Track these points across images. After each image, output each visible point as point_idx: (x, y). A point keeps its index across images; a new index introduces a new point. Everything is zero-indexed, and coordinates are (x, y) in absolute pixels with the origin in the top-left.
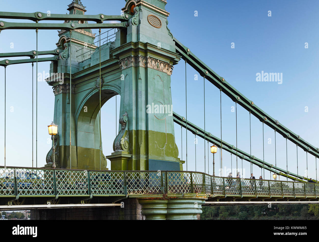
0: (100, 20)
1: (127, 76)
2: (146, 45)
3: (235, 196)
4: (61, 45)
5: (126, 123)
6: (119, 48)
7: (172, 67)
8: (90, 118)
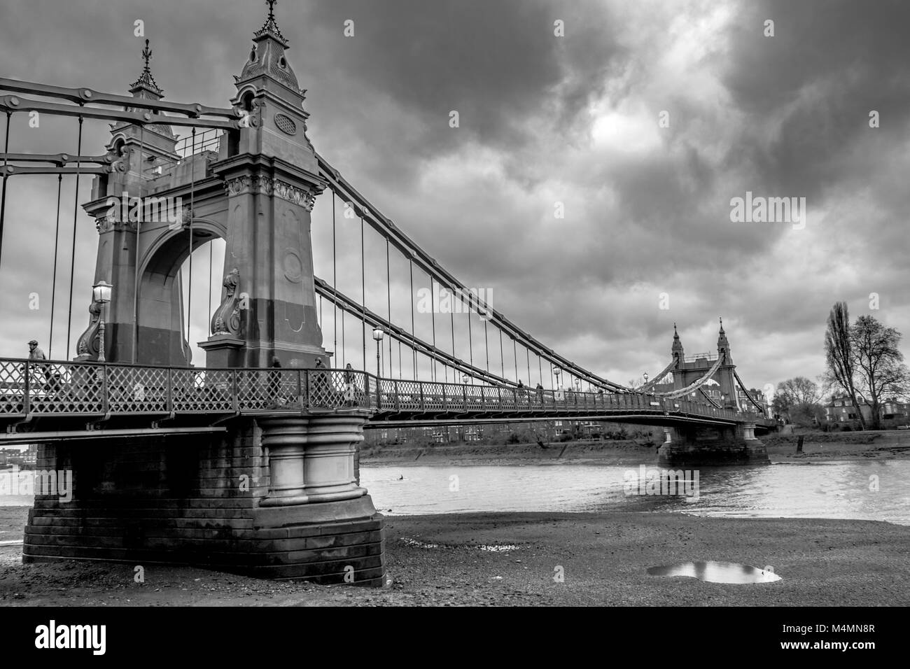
0: (195, 114)
1: (238, 209)
2: (271, 160)
3: (414, 410)
4: (115, 148)
5: (235, 286)
6: (226, 162)
7: (313, 199)
8: (164, 277)
